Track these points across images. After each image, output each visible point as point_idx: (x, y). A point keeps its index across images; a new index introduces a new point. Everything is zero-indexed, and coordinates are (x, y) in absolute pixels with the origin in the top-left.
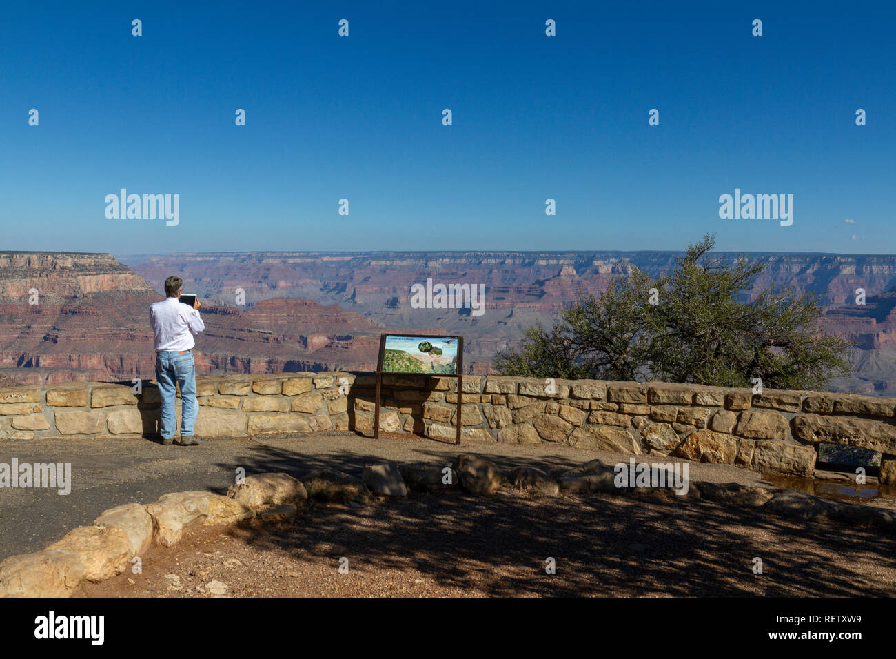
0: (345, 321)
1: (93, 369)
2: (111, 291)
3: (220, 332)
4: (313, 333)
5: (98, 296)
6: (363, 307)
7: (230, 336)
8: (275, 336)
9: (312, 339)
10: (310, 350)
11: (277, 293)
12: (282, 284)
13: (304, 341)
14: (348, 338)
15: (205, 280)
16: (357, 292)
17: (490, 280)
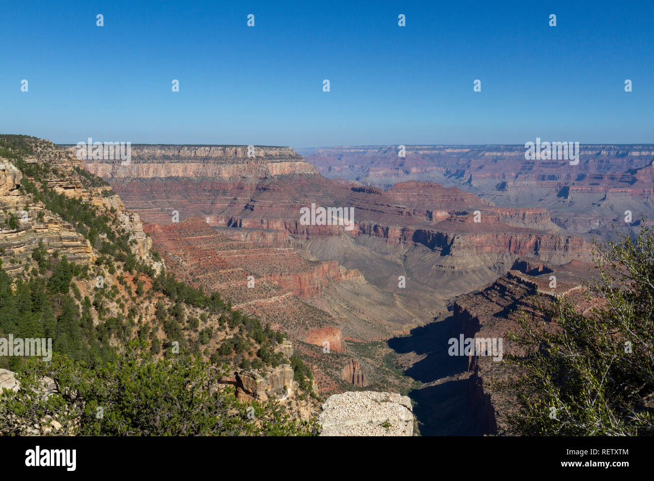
0: (462, 200)
1: (277, 231)
2: (290, 174)
3: (367, 206)
4: (437, 209)
5: (281, 178)
6: (477, 189)
7: (374, 209)
8: (408, 210)
9: (436, 213)
10: (434, 222)
11: (410, 177)
12: (414, 170)
13: (430, 215)
14: (465, 213)
15: (356, 166)
16: (473, 177)
17: (587, 168)
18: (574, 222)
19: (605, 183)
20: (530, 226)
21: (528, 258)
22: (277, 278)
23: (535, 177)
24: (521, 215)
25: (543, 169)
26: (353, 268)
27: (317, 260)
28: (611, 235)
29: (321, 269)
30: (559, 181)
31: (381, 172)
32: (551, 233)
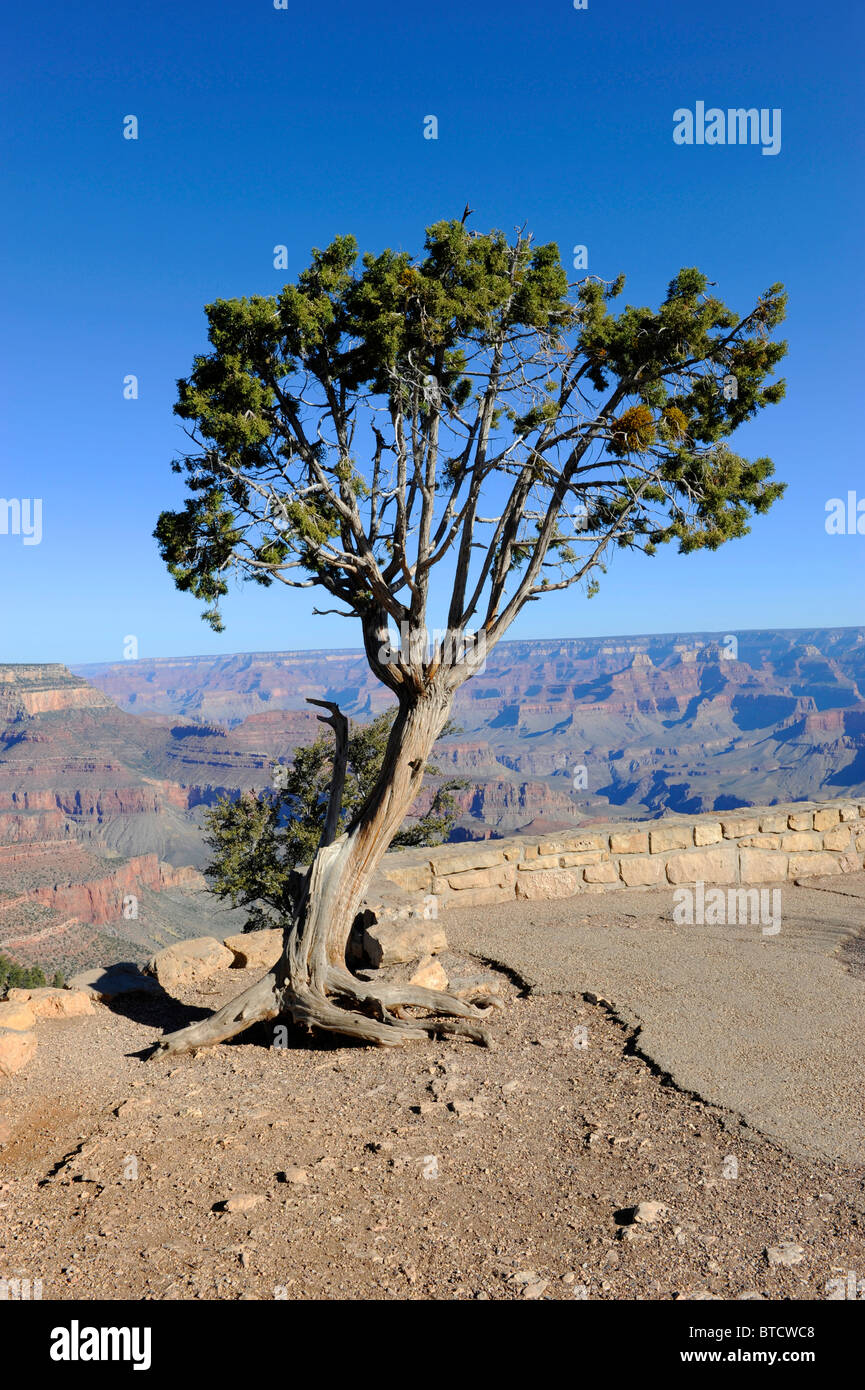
1: (44, 811)
2: (63, 711)
3: (201, 756)
5: (49, 716)
7: (214, 761)
8: (271, 759)
11: (271, 705)
12: (277, 692)
15: (178, 691)
16: (372, 699)
17: (541, 677)
18: (530, 759)
19: (568, 697)
20: (467, 771)
21: (468, 823)
22: (49, 894)
23: (467, 694)
24: (451, 755)
25: (479, 681)
26: (185, 864)
27: (120, 856)
29: (129, 872)
30: (503, 698)
31: (223, 698)
32: (497, 779)
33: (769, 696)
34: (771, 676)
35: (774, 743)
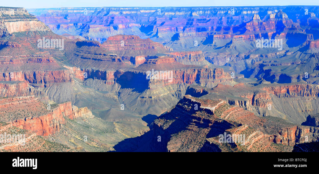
0: (153, 48)
1: (19, 82)
2: (26, 32)
3: (89, 56)
4: (138, 55)
5: (19, 34)
6: (162, 39)
7: (95, 58)
8: (119, 57)
9: (137, 58)
10: (137, 65)
11: (118, 32)
12: (120, 26)
13: (133, 60)
14: (155, 57)
15: (79, 24)
16: (159, 31)
17: (221, 23)
18: (217, 59)
19: (231, 32)
20: (194, 64)
21: (194, 86)
22: (23, 123)
23: (195, 29)
24: (188, 56)
25: (199, 24)
26: (83, 107)
27: (55, 103)
28: (236, 66)
29: (59, 110)
30: (208, 32)
31: (98, 28)
32: (205, 67)
33: (298, 33)
34: (299, 25)
35: (299, 53)
